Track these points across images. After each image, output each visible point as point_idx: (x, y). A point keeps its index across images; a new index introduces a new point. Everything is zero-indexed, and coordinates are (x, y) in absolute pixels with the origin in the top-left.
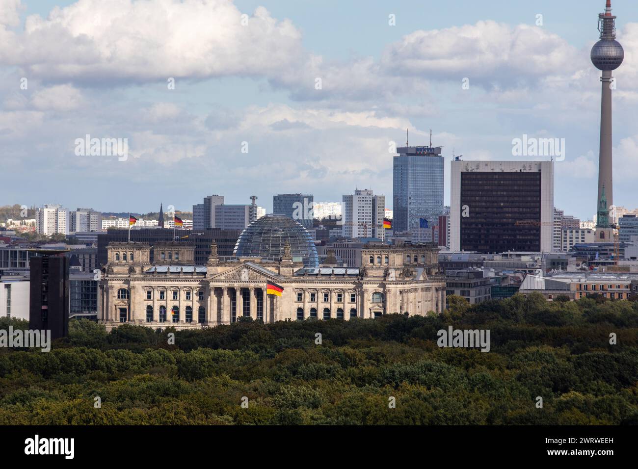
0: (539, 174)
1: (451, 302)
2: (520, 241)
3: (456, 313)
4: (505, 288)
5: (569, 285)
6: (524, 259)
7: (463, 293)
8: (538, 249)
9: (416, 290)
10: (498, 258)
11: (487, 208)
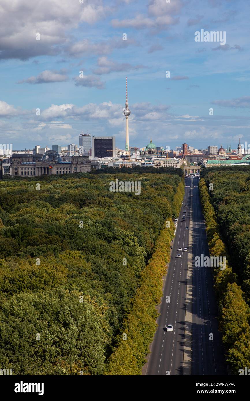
0: (112, 139)
1: (92, 169)
2: (108, 155)
3: (93, 172)
4: (105, 165)
5: (119, 165)
6: (109, 159)
7: (95, 167)
8: (112, 156)
9: (84, 166)
10: (103, 159)
11: (100, 147)
